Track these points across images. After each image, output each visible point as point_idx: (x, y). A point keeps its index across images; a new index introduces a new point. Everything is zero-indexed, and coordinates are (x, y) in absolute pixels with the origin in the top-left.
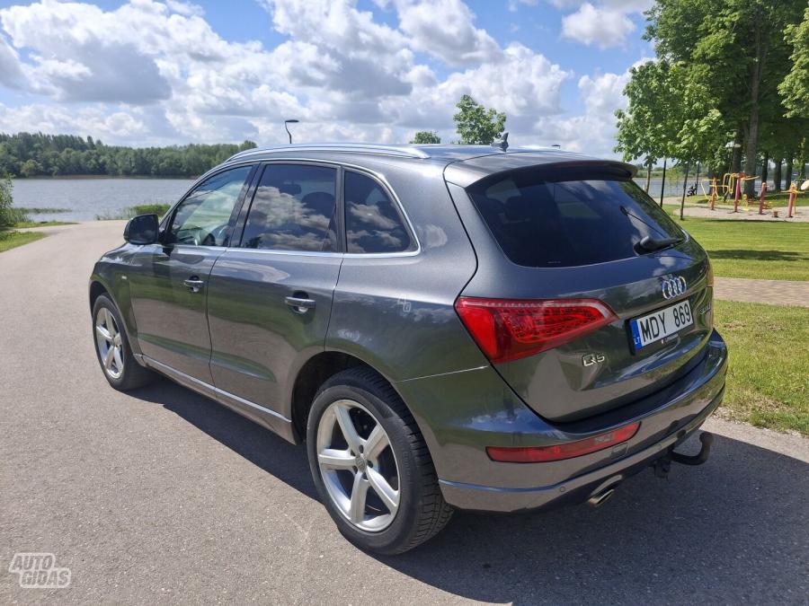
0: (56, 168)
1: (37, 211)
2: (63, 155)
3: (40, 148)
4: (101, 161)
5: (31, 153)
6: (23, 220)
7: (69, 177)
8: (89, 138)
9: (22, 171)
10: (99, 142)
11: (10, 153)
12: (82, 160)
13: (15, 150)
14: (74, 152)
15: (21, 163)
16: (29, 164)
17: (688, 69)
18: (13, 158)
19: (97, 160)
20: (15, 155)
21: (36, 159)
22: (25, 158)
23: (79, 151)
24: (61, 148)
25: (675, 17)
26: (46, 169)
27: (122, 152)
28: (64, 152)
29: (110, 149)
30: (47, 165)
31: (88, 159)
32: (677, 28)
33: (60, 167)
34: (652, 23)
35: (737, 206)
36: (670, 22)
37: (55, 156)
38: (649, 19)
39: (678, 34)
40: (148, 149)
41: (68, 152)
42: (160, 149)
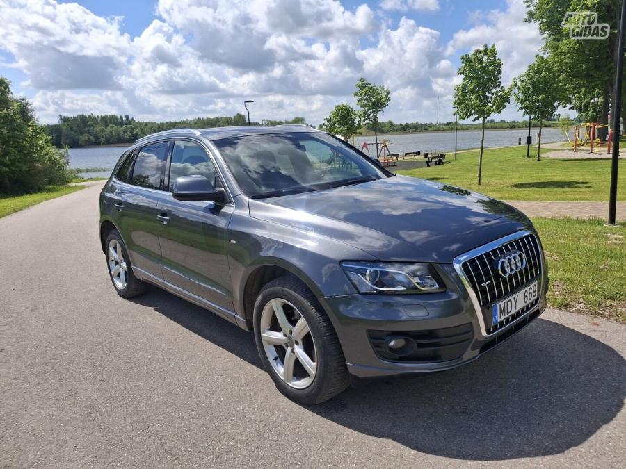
0: (103, 139)
1: (88, 171)
2: (108, 130)
3: (92, 126)
4: (134, 133)
5: (86, 129)
6: (76, 178)
7: (112, 145)
8: (127, 116)
9: (80, 143)
10: (133, 119)
11: (72, 130)
12: (121, 133)
13: (74, 128)
14: (116, 127)
15: (79, 136)
16: (85, 137)
17: (560, 43)
18: (73, 133)
19: (131, 133)
20: (75, 132)
21: (89, 133)
22: (82, 133)
23: (119, 127)
24: (106, 125)
25: (548, 4)
26: (95, 140)
27: (149, 126)
28: (109, 127)
29: (142, 124)
30: (97, 138)
31: (125, 132)
32: (551, 11)
33: (106, 138)
34: (531, 9)
35: (592, 148)
36: (545, 7)
37: (103, 131)
38: (528, 6)
39: (551, 16)
40: (167, 123)
41: (111, 127)
42: (176, 123)
